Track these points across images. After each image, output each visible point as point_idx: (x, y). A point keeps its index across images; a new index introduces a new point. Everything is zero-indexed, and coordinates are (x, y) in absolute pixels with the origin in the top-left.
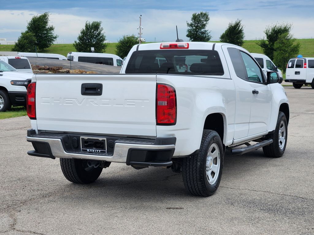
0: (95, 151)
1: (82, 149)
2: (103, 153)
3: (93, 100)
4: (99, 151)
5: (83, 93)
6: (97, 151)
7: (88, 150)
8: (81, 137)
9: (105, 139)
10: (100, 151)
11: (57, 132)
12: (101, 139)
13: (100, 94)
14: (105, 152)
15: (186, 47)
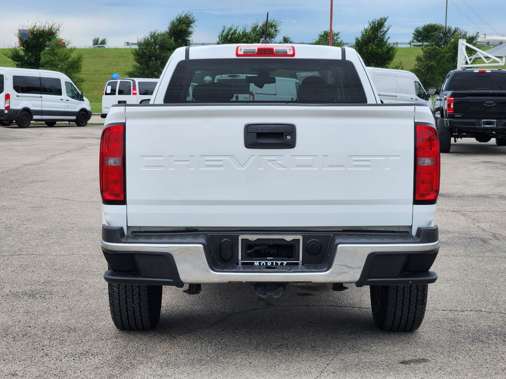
0: (272, 263)
1: (240, 262)
2: (292, 267)
3: (274, 158)
4: (282, 264)
5: (249, 144)
6: (279, 263)
7: (256, 263)
8: (241, 237)
9: (300, 237)
10: (285, 263)
11: (170, 230)
12: (289, 238)
13: (291, 145)
14: (298, 264)
15: (291, 53)
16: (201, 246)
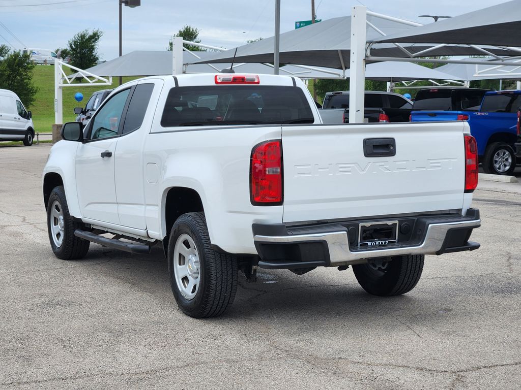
0: (379, 243)
1: (359, 243)
2: (392, 245)
3: (383, 164)
4: (385, 243)
5: (367, 154)
6: (383, 242)
7: (369, 244)
8: (361, 224)
9: (397, 222)
10: (387, 242)
12: (390, 223)
13: (393, 153)
14: (395, 242)
15: (256, 81)
16: (346, 232)
